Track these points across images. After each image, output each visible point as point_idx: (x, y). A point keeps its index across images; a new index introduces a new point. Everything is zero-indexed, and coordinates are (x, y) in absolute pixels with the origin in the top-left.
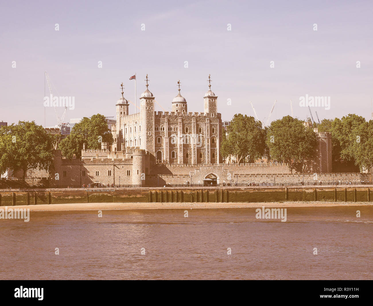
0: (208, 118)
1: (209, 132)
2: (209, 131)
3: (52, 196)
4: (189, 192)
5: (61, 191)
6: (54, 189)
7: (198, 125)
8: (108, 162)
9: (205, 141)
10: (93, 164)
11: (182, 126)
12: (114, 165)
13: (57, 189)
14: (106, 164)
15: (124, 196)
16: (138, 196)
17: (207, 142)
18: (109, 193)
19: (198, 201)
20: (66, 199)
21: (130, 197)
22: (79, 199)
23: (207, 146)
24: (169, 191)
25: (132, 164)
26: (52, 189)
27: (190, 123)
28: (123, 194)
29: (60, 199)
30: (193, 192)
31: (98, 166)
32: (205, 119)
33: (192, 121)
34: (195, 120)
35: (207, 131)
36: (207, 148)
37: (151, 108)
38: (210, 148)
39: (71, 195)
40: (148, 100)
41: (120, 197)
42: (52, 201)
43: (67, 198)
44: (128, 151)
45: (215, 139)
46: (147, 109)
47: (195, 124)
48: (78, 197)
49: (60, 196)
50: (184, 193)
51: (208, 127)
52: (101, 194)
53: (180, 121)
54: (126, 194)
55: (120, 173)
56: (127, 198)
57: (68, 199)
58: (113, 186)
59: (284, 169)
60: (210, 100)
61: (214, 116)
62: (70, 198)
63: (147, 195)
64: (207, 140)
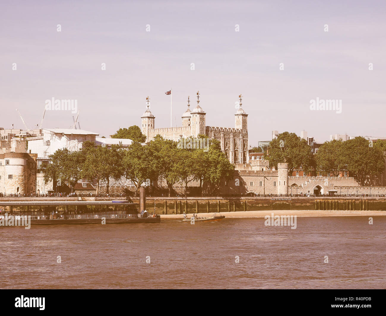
0: (242, 134)
1: (242, 147)
2: (242, 145)
3: (247, 204)
4: (342, 201)
5: (253, 199)
6: (248, 197)
7: (234, 140)
8: (259, 173)
9: (239, 155)
10: (248, 175)
11: (224, 140)
12: (265, 177)
13: (250, 197)
14: (258, 175)
15: (298, 205)
16: (308, 204)
17: (241, 156)
18: (287, 201)
19: (348, 209)
20: (257, 207)
21: (303, 205)
22: (266, 207)
23: (240, 160)
24: (329, 200)
25: (278, 176)
26: (247, 197)
27: (230, 138)
28: (297, 203)
29: (253, 207)
30: (345, 201)
31: (252, 177)
32: (239, 135)
33: (231, 136)
34: (233, 135)
35: (241, 145)
36: (240, 161)
37: (203, 123)
38: (243, 161)
39: (261, 203)
40: (201, 115)
41: (295, 205)
42: (247, 208)
43: (257, 205)
44: (260, 164)
45: (245, 154)
46: (201, 124)
47: (233, 139)
48: (265, 205)
49: (252, 204)
50: (339, 202)
51: (241, 142)
52: (281, 202)
53: (222, 135)
54: (299, 203)
55: (269, 184)
56: (300, 206)
57: (258, 207)
58: (287, 195)
59: (351, 182)
60: (243, 118)
61: (245, 133)
62: (260, 205)
63: (314, 203)
64: (241, 154)
